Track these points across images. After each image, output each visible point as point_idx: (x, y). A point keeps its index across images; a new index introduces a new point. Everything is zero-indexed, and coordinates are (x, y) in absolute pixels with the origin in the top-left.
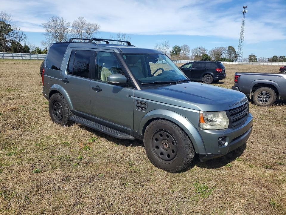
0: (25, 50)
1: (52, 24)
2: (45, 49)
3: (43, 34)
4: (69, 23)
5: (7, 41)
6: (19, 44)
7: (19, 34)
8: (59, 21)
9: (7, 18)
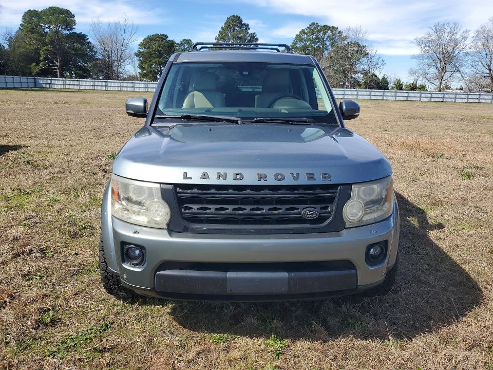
0: (382, 85)
1: (434, 37)
2: (415, 83)
3: (413, 57)
4: (467, 32)
5: (356, 72)
6: (374, 75)
7: (374, 60)
8: (449, 30)
9: (361, 36)
